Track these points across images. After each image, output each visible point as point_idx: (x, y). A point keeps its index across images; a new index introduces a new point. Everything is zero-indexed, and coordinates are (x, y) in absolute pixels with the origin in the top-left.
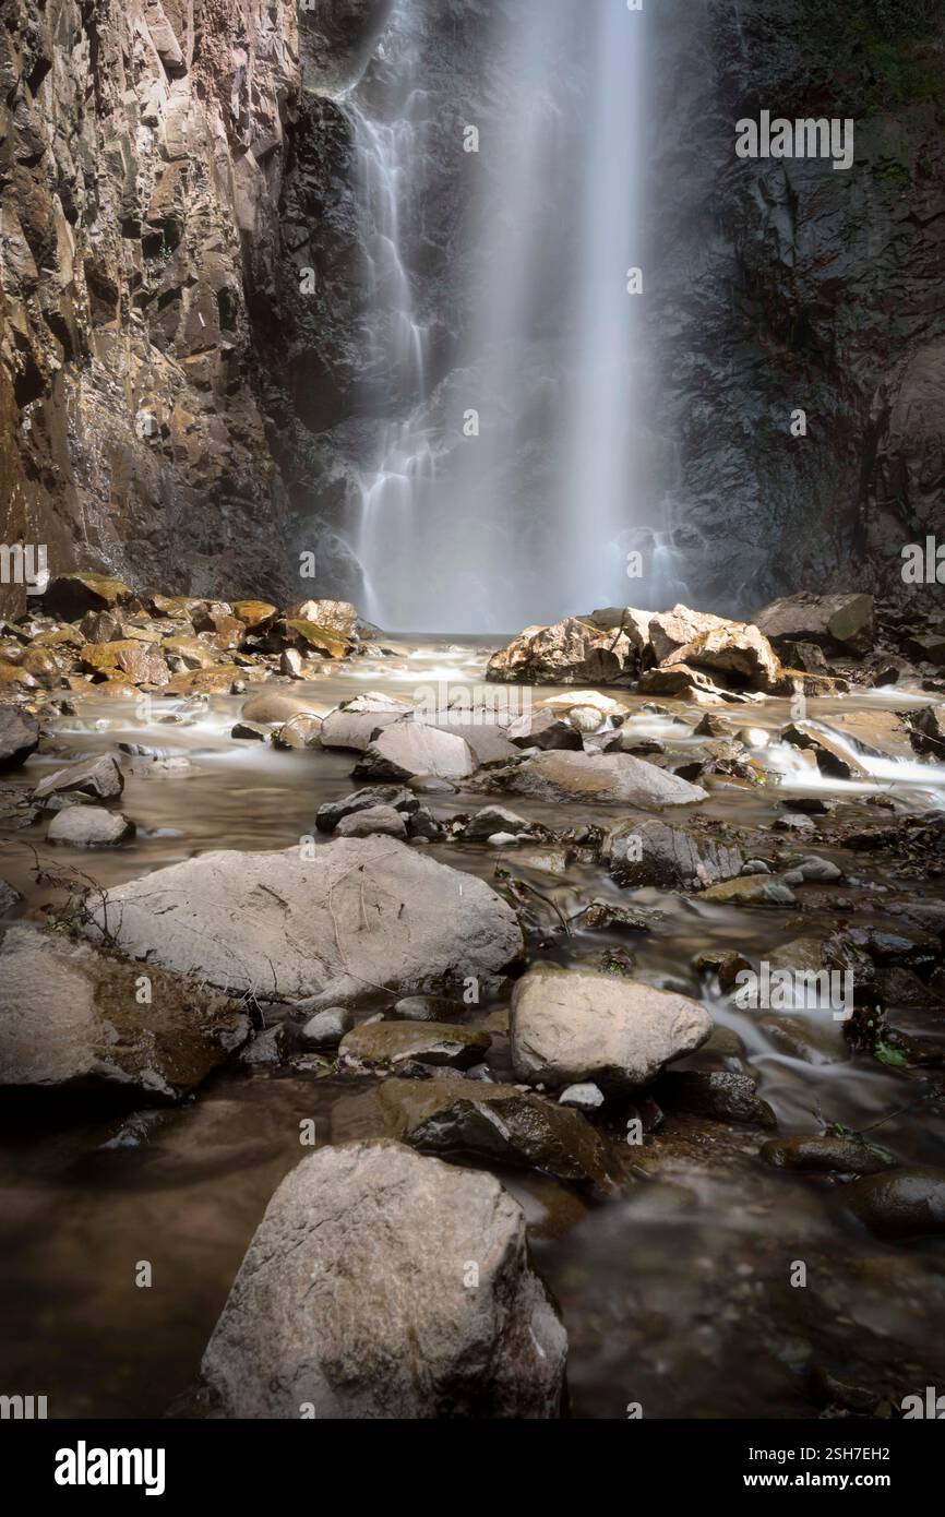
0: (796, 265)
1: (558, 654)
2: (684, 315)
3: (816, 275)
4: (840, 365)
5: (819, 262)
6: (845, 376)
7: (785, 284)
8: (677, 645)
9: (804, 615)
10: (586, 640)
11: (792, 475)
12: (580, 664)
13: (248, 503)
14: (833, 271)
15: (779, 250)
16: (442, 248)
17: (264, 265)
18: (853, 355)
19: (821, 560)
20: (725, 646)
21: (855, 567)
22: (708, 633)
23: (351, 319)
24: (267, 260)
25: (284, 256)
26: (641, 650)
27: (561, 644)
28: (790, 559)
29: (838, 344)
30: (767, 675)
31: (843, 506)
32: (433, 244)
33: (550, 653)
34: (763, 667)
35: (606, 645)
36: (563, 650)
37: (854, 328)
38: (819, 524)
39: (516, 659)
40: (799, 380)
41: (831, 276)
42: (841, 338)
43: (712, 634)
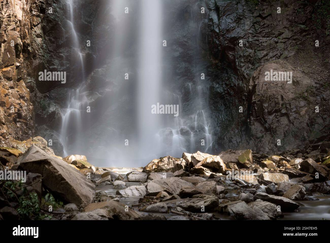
0: (220, 32)
1: (166, 165)
2: (180, 49)
3: (227, 35)
4: (238, 68)
5: (228, 31)
6: (240, 72)
7: (216, 38)
8: (199, 161)
9: (230, 157)
10: (174, 162)
11: (223, 108)
12: (172, 168)
13: (26, 122)
14: (233, 34)
15: (214, 26)
16: (90, 25)
17: (26, 32)
18: (242, 64)
19: (235, 139)
20: (212, 161)
21: (247, 141)
22: (207, 158)
23: (56, 51)
24: (27, 31)
25: (32, 28)
26: (189, 164)
27: (167, 163)
28: (224, 139)
29: (236, 60)
30: (223, 168)
31: (242, 119)
32: (87, 23)
33: (164, 165)
34: (221, 166)
35: (179, 162)
36: (167, 164)
37: (242, 55)
38: (233, 126)
39: (154, 167)
40: (223, 73)
41: (233, 36)
42: (237, 58)
43: (208, 158)
